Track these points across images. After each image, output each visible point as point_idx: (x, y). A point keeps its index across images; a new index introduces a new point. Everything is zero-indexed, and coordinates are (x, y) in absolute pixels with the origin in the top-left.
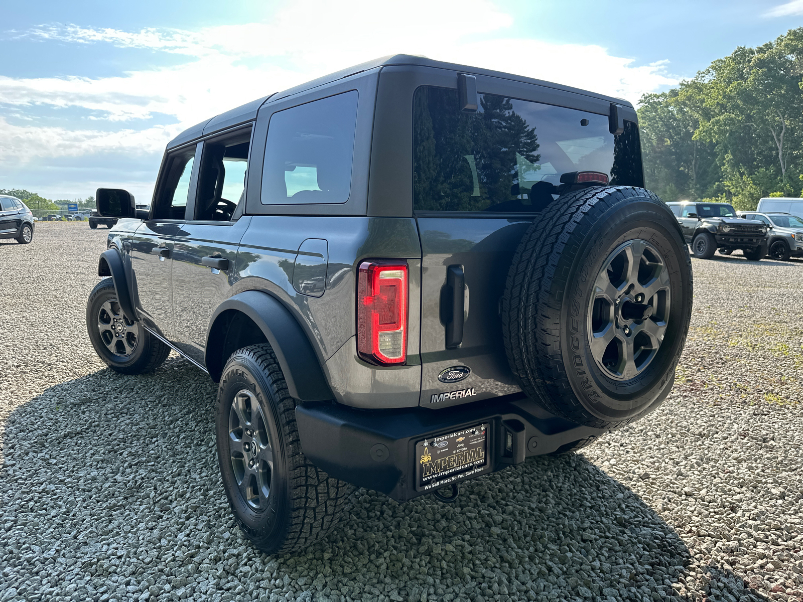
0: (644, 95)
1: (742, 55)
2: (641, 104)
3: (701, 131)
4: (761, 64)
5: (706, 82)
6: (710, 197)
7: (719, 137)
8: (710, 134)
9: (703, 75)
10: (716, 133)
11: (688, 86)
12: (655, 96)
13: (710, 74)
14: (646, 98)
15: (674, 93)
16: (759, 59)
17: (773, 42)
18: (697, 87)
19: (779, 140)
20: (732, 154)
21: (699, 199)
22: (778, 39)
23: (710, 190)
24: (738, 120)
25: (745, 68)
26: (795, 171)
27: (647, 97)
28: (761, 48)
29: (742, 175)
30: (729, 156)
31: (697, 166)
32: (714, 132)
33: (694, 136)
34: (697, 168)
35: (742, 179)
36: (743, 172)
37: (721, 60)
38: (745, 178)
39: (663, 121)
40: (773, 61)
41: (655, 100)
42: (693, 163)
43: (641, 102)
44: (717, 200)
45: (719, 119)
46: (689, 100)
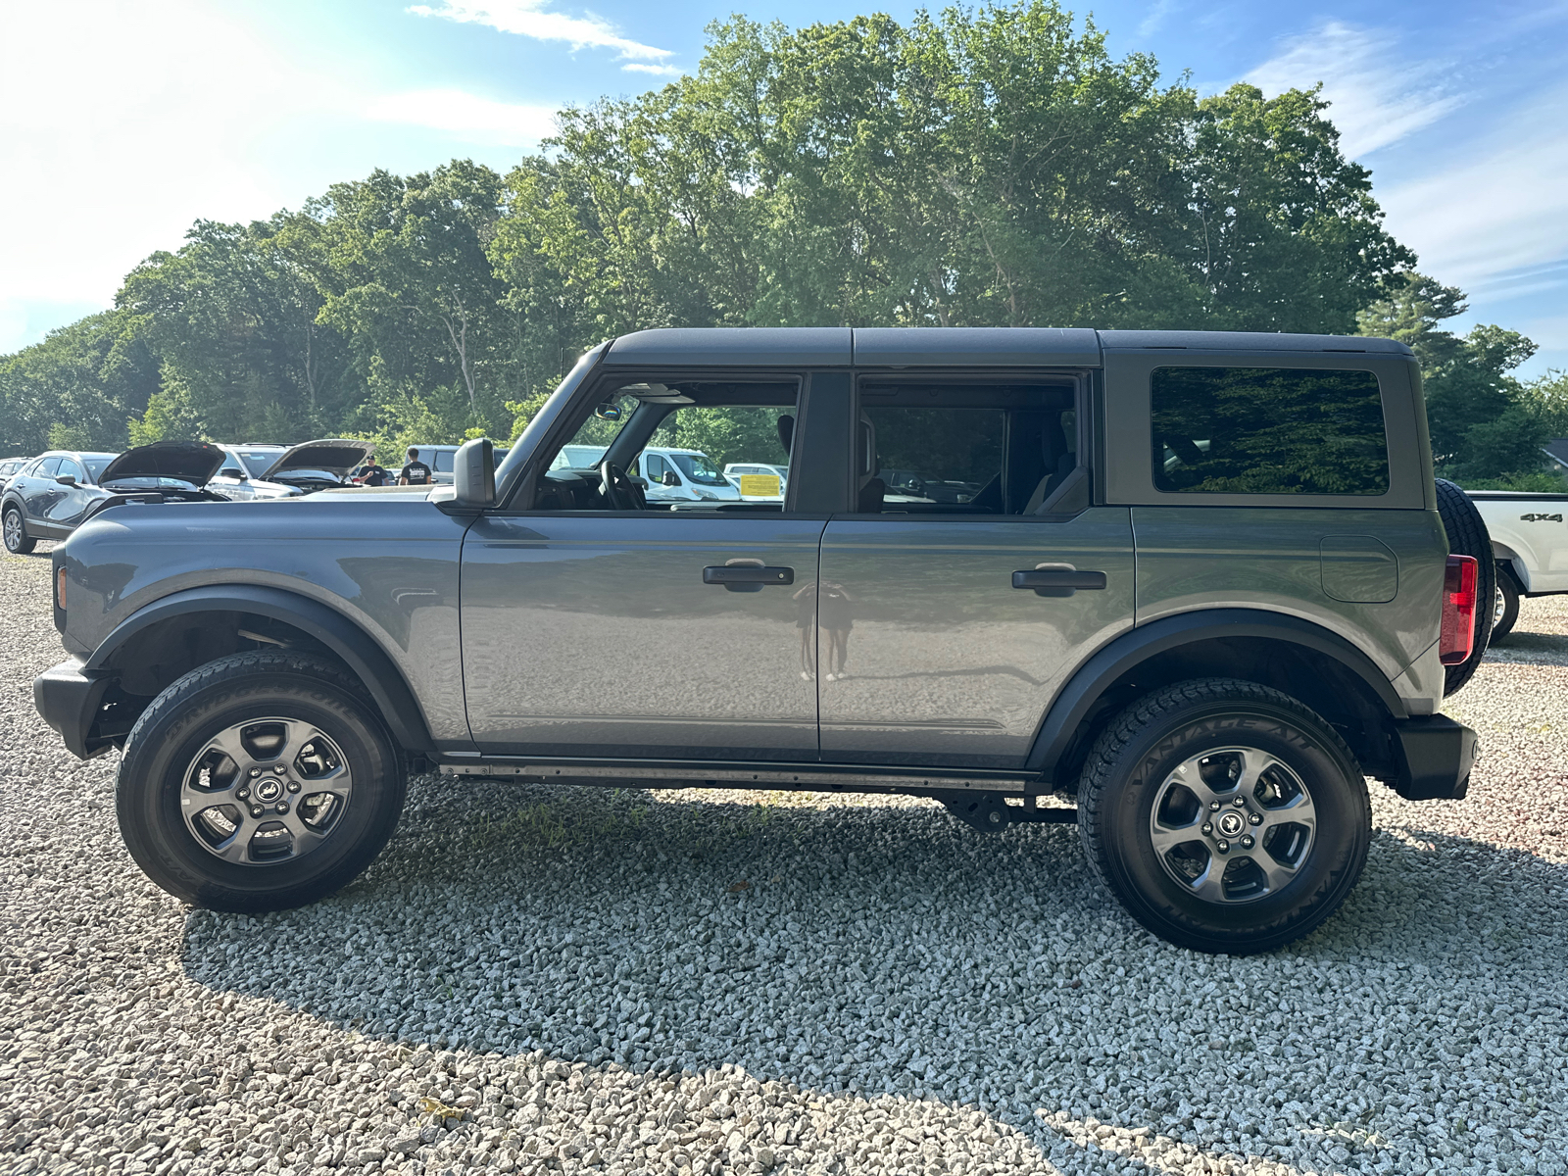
0: (198, 221)
1: (383, 184)
2: (193, 239)
3: (330, 310)
4: (419, 207)
5: (323, 221)
6: (355, 431)
7: (363, 324)
8: (348, 316)
9: (318, 206)
10: (359, 318)
11: (291, 221)
12: (222, 227)
13: (330, 207)
14: (202, 228)
15: (260, 229)
16: (415, 198)
17: (430, 173)
18: (310, 228)
19: (459, 340)
20: (382, 356)
21: (331, 434)
22: (439, 170)
23: (350, 419)
24: (391, 298)
25: (393, 209)
26: (493, 394)
27: (205, 228)
28: (414, 180)
29: (410, 394)
30: (377, 360)
31: (315, 371)
32: (355, 314)
33: (319, 317)
34: (315, 376)
35: (411, 402)
36: (412, 390)
37: (348, 187)
38: (415, 399)
39: (241, 279)
40: (434, 204)
41: (223, 236)
42: (307, 366)
43: (192, 234)
44: (367, 437)
45: (360, 292)
46: (297, 248)
